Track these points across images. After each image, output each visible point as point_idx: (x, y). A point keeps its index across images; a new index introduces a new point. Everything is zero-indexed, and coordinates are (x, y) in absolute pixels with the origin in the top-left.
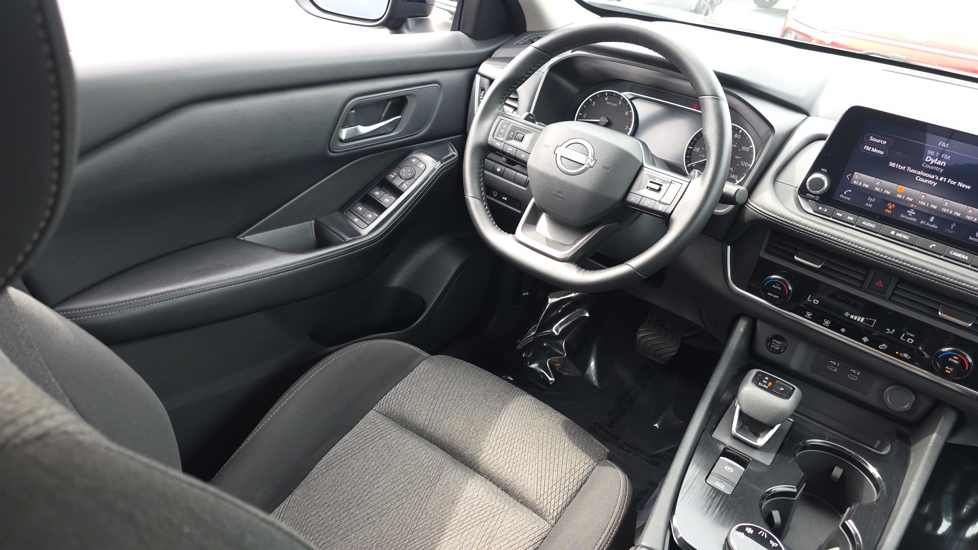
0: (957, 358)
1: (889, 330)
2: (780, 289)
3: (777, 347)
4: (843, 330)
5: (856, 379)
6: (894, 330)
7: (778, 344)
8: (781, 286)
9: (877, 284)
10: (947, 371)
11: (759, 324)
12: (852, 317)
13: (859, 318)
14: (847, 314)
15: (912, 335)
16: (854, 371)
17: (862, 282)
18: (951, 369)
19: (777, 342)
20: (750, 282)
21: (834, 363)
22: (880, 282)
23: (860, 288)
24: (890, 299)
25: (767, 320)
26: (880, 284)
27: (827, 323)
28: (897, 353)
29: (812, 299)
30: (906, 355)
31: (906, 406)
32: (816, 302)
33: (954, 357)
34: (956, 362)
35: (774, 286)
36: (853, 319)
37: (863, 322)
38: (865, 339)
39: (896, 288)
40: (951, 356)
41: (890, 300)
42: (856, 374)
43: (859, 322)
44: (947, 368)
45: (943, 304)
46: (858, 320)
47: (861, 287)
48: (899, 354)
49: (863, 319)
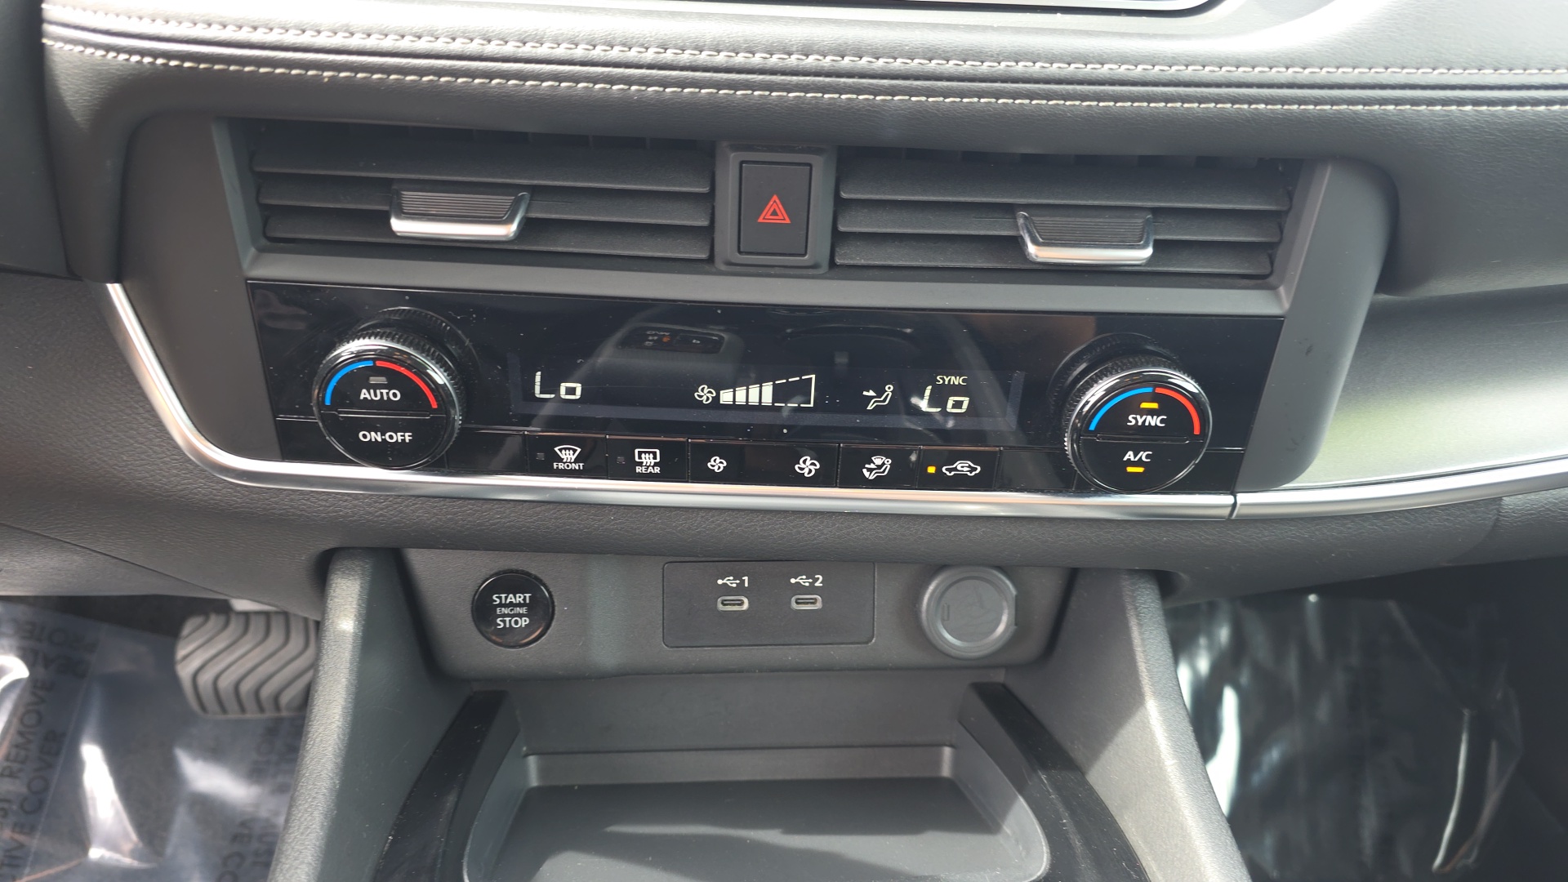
0: (1155, 406)
1: (871, 393)
2: (395, 395)
3: (521, 616)
4: (717, 464)
5: (819, 605)
6: (889, 389)
7: (519, 605)
8: (394, 380)
9: (766, 217)
10: (1130, 469)
11: (420, 561)
12: (726, 397)
13: (754, 391)
14: (705, 394)
15: (957, 381)
16: (803, 581)
17: (708, 233)
18: (1143, 455)
19: (511, 598)
20: (275, 417)
21: (730, 582)
22: (775, 203)
23: (706, 265)
24: (832, 264)
25: (433, 540)
26: (774, 212)
27: (648, 459)
28: (931, 470)
29: (550, 386)
30: (962, 466)
31: (1001, 628)
32: (571, 391)
33: (1145, 405)
34: (1154, 421)
35: (364, 394)
36: (734, 407)
37: (774, 401)
38: (807, 466)
39: (841, 205)
40: (1131, 406)
41: (835, 269)
42: (812, 589)
43: (760, 407)
44: (1130, 455)
45: (1025, 207)
46: (754, 399)
47: (711, 259)
48: (939, 470)
49: (768, 389)
